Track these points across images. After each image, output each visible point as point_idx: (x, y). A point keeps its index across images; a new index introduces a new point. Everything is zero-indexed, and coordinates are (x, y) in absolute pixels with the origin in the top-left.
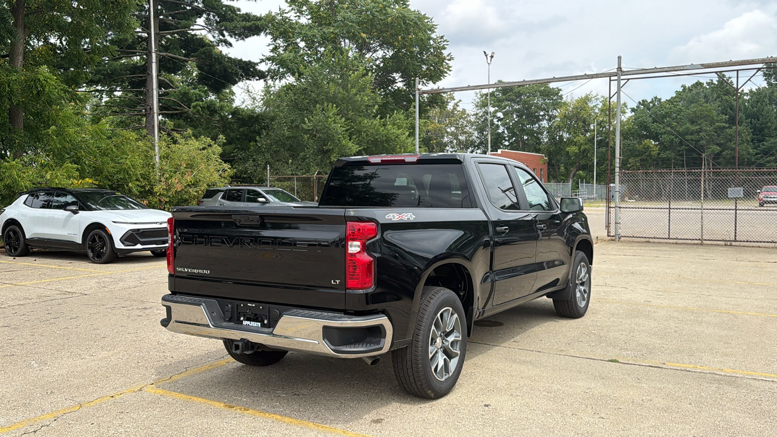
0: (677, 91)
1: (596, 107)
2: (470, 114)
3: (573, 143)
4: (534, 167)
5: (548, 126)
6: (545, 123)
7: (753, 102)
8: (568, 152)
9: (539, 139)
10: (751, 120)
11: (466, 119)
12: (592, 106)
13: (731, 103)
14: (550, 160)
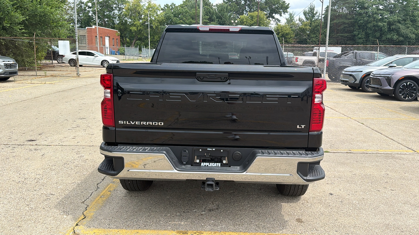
0: (183, 1)
1: (145, 5)
2: (71, 2)
3: (134, 25)
4: (113, 38)
5: (119, 14)
6: (116, 12)
7: (220, 10)
8: (131, 30)
9: (113, 21)
10: (219, 20)
11: (68, 5)
12: (142, 4)
13: (210, 10)
14: (121, 34)
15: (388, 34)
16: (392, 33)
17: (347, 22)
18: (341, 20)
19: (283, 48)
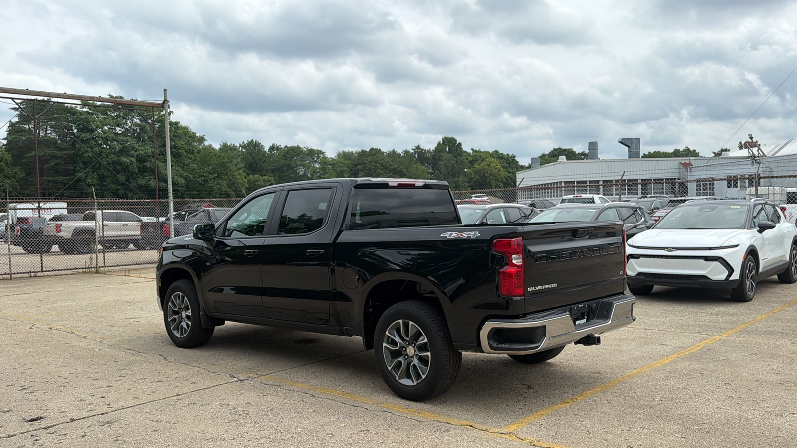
15: (140, 177)
16: (145, 176)
17: (60, 155)
18: (49, 151)
19: (96, 206)
